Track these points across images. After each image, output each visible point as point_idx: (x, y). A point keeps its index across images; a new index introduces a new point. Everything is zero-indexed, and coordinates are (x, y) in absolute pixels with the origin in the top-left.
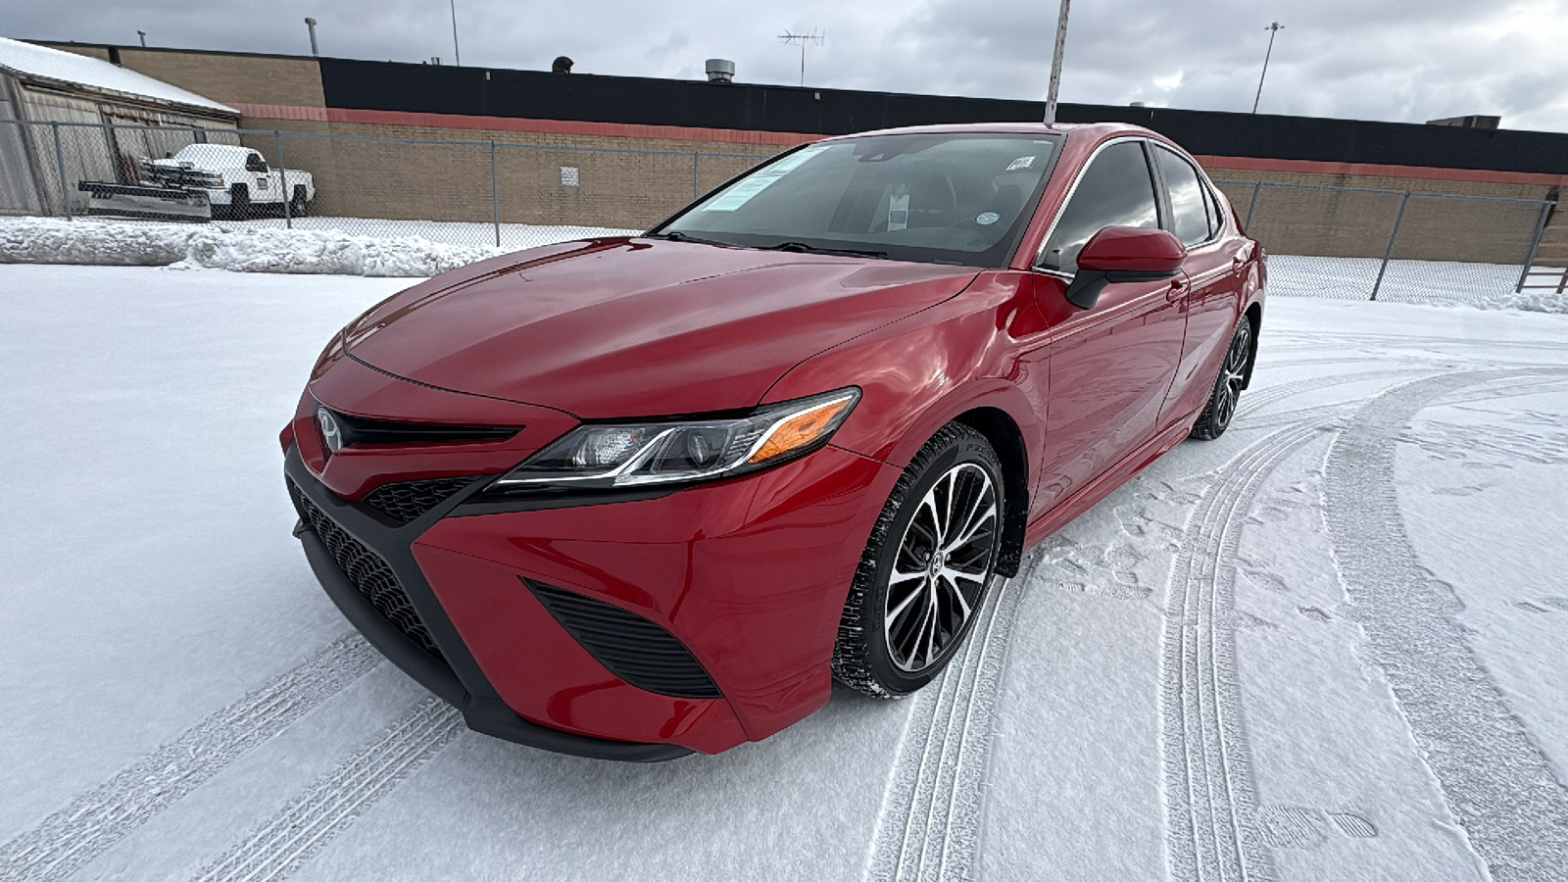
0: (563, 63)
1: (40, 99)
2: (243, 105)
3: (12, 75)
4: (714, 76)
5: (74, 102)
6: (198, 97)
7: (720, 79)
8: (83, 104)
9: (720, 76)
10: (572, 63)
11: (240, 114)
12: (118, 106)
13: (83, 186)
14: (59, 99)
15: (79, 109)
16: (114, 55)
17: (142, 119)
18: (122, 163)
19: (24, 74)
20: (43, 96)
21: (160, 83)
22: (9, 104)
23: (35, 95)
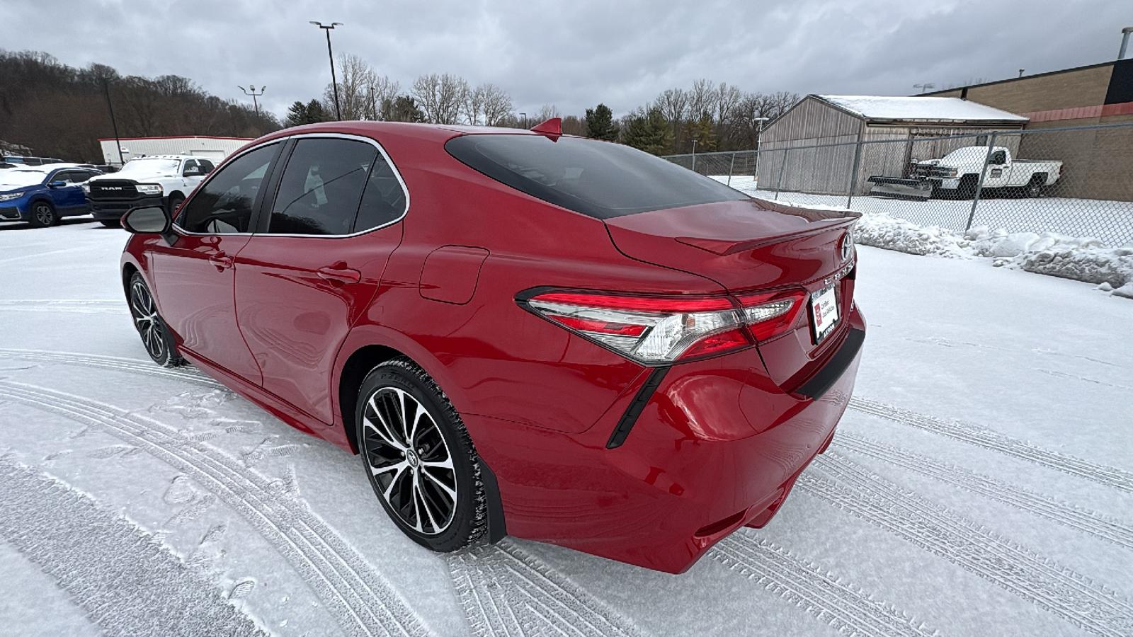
1: (874, 131)
2: (1034, 113)
3: (864, 120)
5: (894, 130)
6: (1005, 113)
8: (901, 130)
11: (1028, 121)
12: (922, 128)
13: (871, 179)
14: (887, 130)
15: (896, 133)
16: (964, 93)
17: (941, 132)
19: (869, 118)
20: (877, 129)
21: (985, 107)
22: (857, 136)
23: (872, 129)
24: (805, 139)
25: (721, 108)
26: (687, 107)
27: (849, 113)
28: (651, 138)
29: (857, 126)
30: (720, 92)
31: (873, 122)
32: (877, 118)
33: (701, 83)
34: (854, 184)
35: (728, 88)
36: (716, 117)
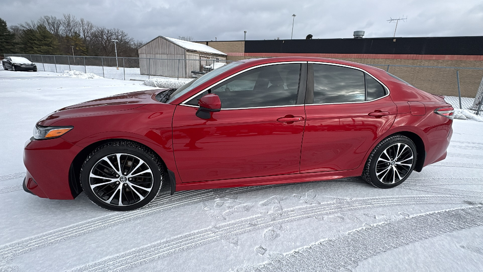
0: (310, 36)
1: (189, 54)
2: (228, 53)
3: (185, 49)
4: (356, 36)
5: (195, 54)
6: (220, 51)
7: (358, 37)
8: (197, 54)
9: (358, 36)
10: (312, 36)
11: (227, 55)
12: (203, 55)
13: (192, 72)
14: (193, 54)
15: (196, 56)
16: (207, 43)
17: (207, 57)
18: (201, 67)
19: (187, 49)
20: (190, 53)
21: (214, 49)
22: (184, 55)
23: (189, 53)
24: (161, 54)
25: (84, 31)
26: (61, 28)
27: (179, 46)
28: (42, 42)
29: (183, 52)
30: (81, 23)
31: (188, 51)
32: (190, 49)
33: (68, 16)
34: (186, 73)
35: (85, 22)
36: (82, 35)
